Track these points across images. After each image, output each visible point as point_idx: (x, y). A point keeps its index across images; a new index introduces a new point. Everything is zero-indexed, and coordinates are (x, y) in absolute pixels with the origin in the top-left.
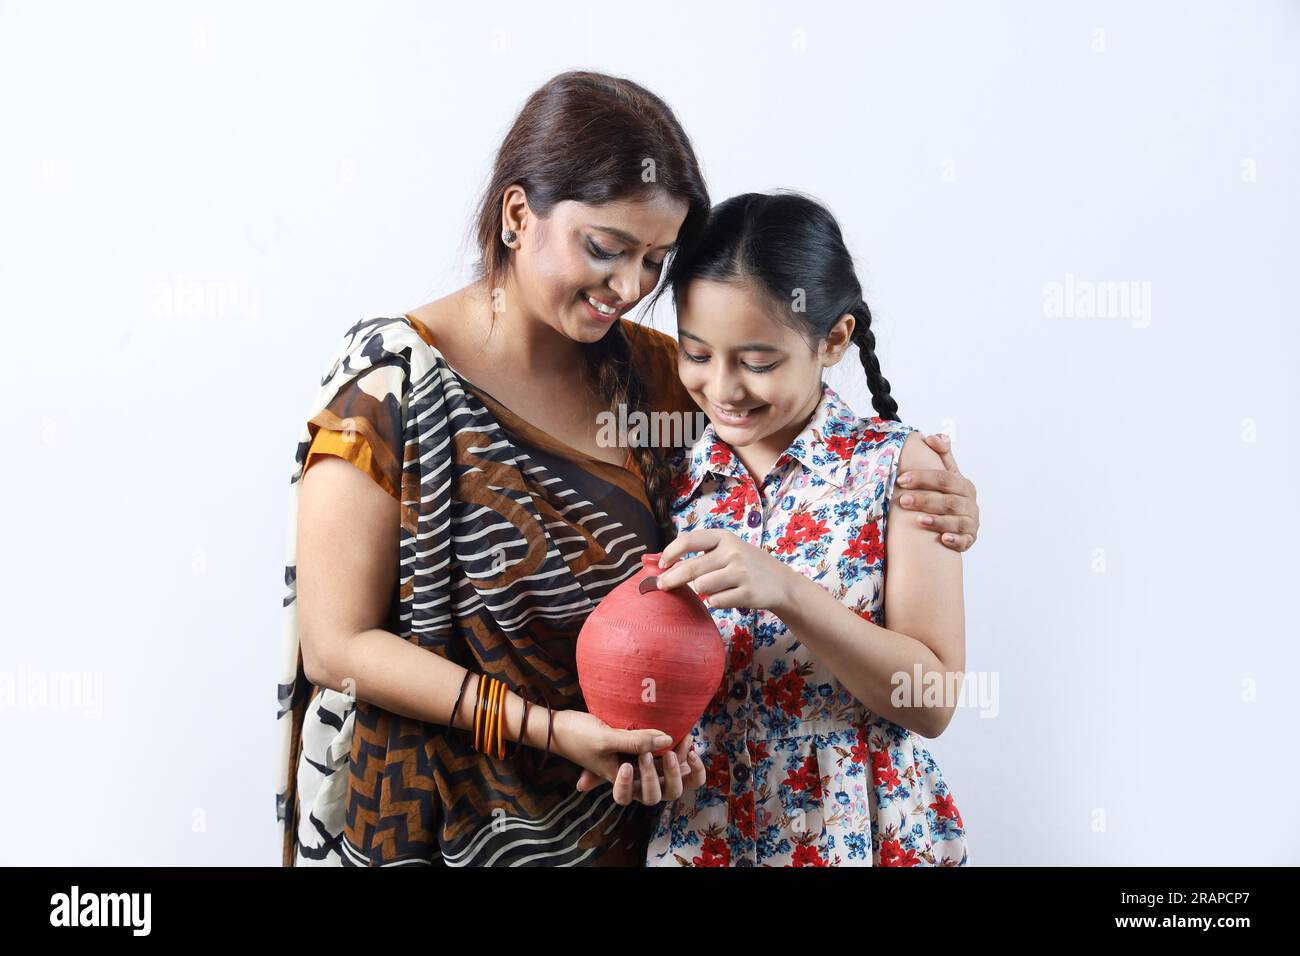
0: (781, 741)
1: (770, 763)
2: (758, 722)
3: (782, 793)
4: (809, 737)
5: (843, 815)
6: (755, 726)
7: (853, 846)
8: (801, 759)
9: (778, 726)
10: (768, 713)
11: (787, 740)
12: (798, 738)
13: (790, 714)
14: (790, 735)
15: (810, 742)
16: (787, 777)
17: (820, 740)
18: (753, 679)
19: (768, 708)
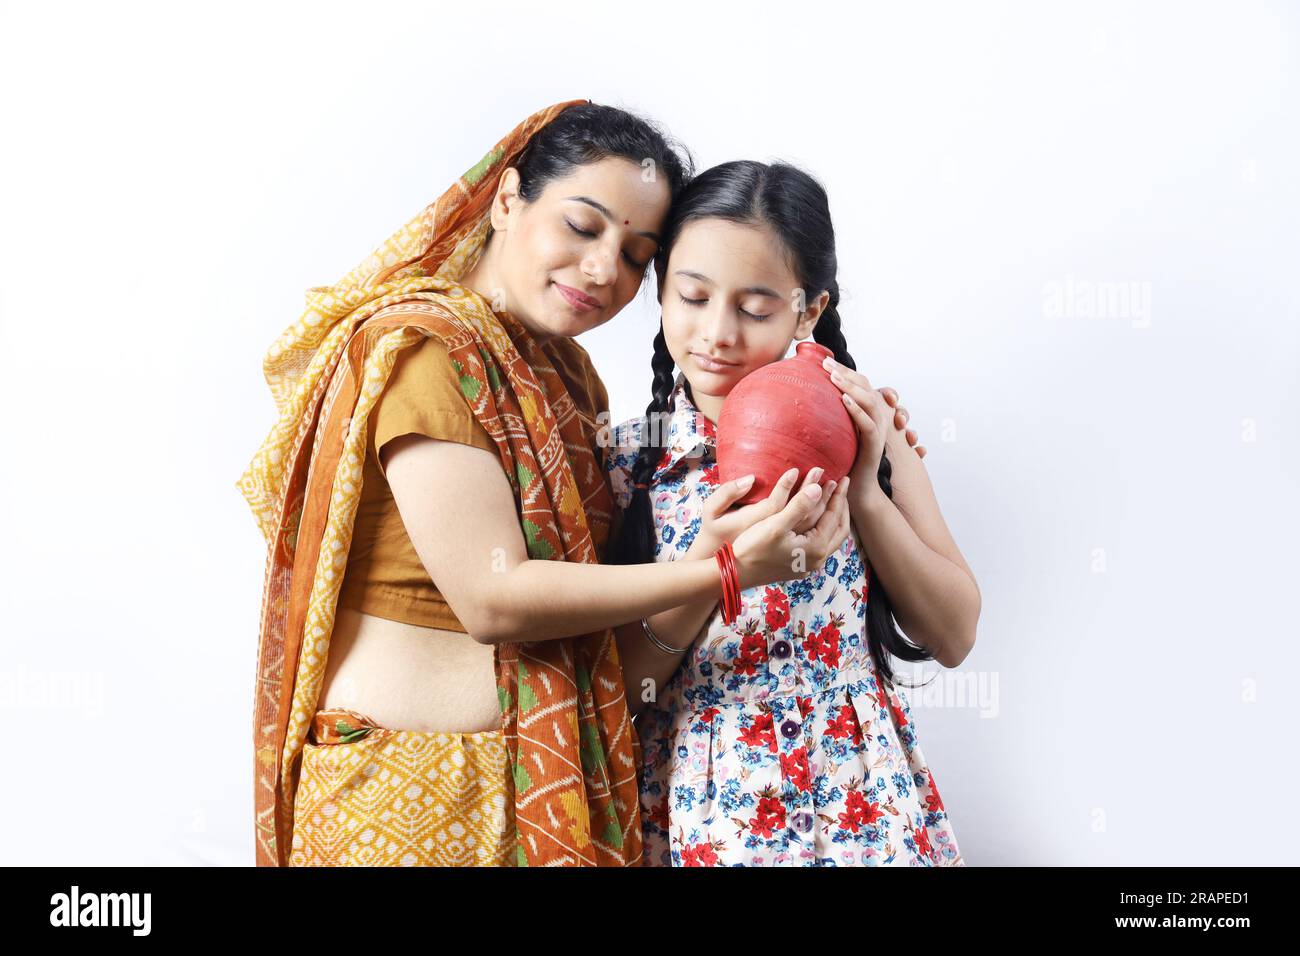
0: (824, 693)
1: (813, 716)
2: (803, 677)
3: (824, 743)
4: (844, 687)
5: (887, 757)
6: (802, 683)
7: (899, 785)
8: (836, 709)
9: (821, 679)
10: (812, 668)
11: (828, 692)
12: (836, 688)
13: (830, 666)
14: (831, 686)
15: (845, 690)
16: (827, 727)
17: (852, 689)
18: (795, 636)
19: (811, 662)
